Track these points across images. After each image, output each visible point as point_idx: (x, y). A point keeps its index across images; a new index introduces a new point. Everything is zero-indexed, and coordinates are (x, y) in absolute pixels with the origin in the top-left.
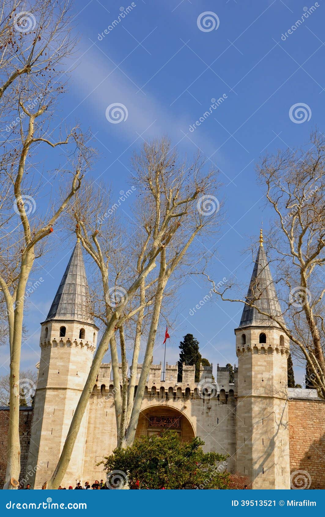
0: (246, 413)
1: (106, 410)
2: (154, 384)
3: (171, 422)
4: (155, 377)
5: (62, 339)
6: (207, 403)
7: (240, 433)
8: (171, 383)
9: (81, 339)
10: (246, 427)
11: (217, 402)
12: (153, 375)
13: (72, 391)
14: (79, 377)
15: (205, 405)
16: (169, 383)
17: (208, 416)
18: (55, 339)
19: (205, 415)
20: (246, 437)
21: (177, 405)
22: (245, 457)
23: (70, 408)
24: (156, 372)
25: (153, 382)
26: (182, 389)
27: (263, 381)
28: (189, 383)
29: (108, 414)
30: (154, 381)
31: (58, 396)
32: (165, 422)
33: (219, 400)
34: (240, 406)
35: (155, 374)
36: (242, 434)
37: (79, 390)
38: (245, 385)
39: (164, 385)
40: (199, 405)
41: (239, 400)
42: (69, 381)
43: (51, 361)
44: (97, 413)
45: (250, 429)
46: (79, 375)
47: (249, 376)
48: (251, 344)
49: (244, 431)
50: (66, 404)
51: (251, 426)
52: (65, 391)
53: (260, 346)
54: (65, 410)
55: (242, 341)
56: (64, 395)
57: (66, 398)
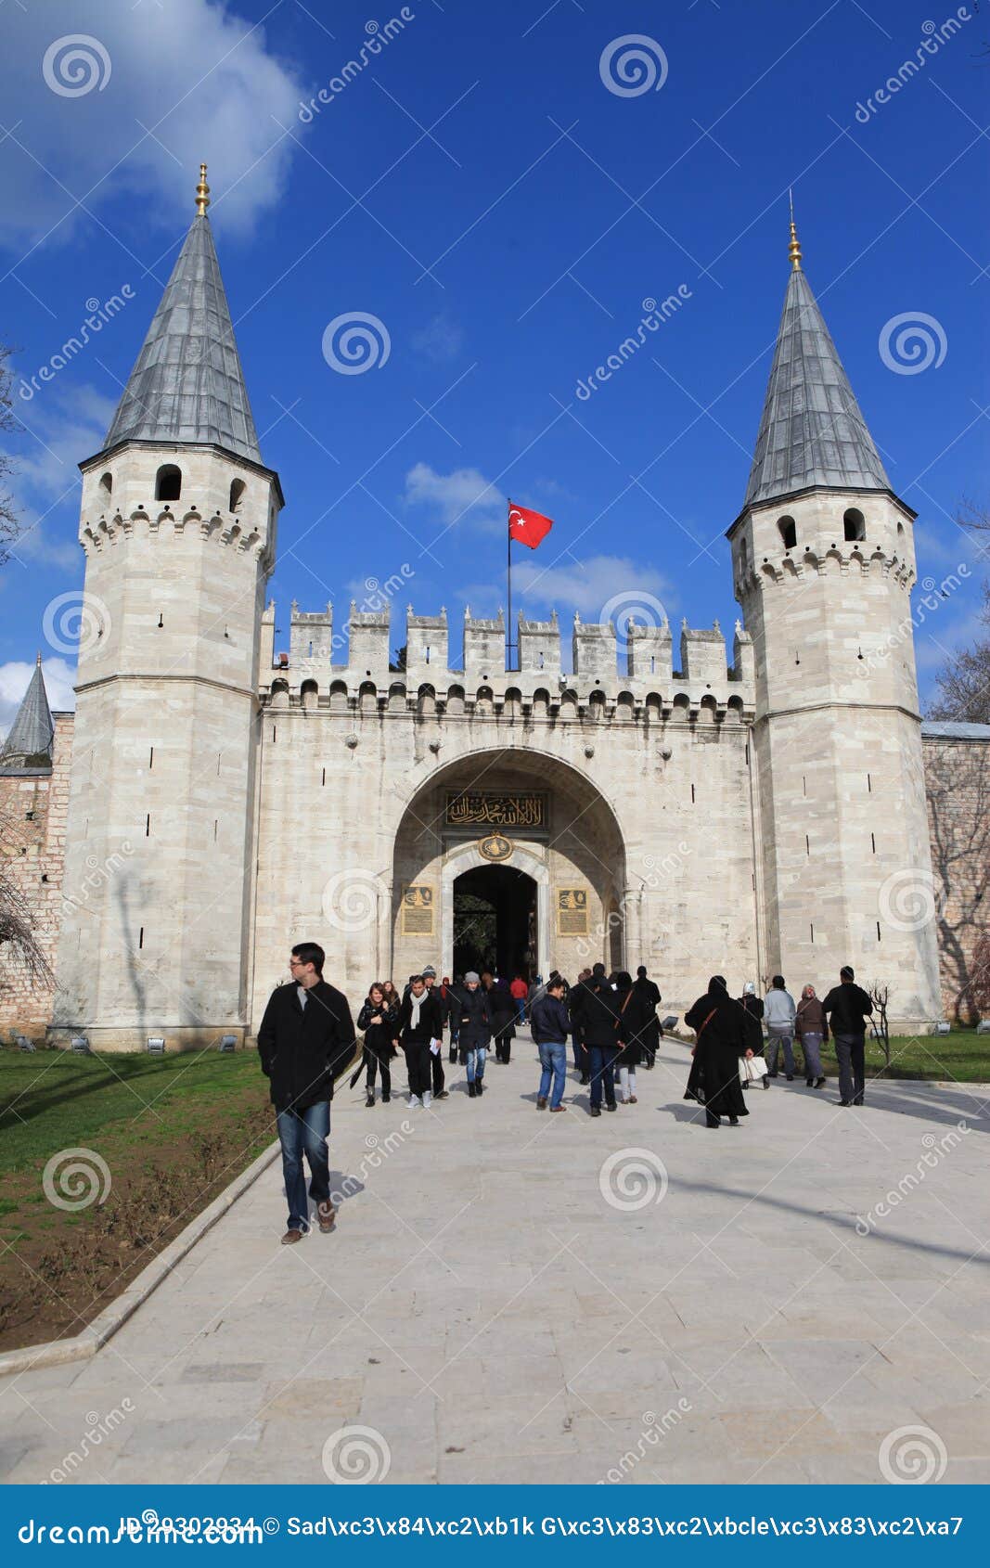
0: (807, 759)
1: (320, 766)
2: (485, 678)
3: (515, 810)
4: (485, 656)
5: (167, 508)
6: (657, 741)
7: (785, 822)
8: (541, 676)
9: (234, 516)
10: (812, 801)
11: (688, 737)
12: (482, 652)
13: (212, 689)
14: (234, 645)
15: (650, 745)
16: (535, 677)
17: (662, 779)
18: (141, 507)
19: (652, 776)
20: (812, 834)
21: (563, 745)
22: (812, 894)
23: (208, 746)
24: (488, 641)
25: (480, 673)
26: (580, 694)
27: (860, 657)
28: (598, 677)
29: (330, 778)
30: (484, 668)
31: (160, 704)
32: (497, 811)
33: (692, 729)
34: (783, 743)
35: (485, 647)
36: (796, 826)
37: (234, 689)
38: (798, 675)
39: (518, 681)
40: (632, 747)
41: (773, 723)
42: (200, 652)
43: (132, 584)
44: (291, 776)
45: (831, 806)
46: (234, 639)
47: (815, 646)
48: (819, 544)
49: (807, 817)
50: (193, 733)
51: (835, 797)
52: (189, 687)
53: (846, 548)
54: (192, 754)
55: (778, 540)
56: (185, 701)
57: (195, 712)
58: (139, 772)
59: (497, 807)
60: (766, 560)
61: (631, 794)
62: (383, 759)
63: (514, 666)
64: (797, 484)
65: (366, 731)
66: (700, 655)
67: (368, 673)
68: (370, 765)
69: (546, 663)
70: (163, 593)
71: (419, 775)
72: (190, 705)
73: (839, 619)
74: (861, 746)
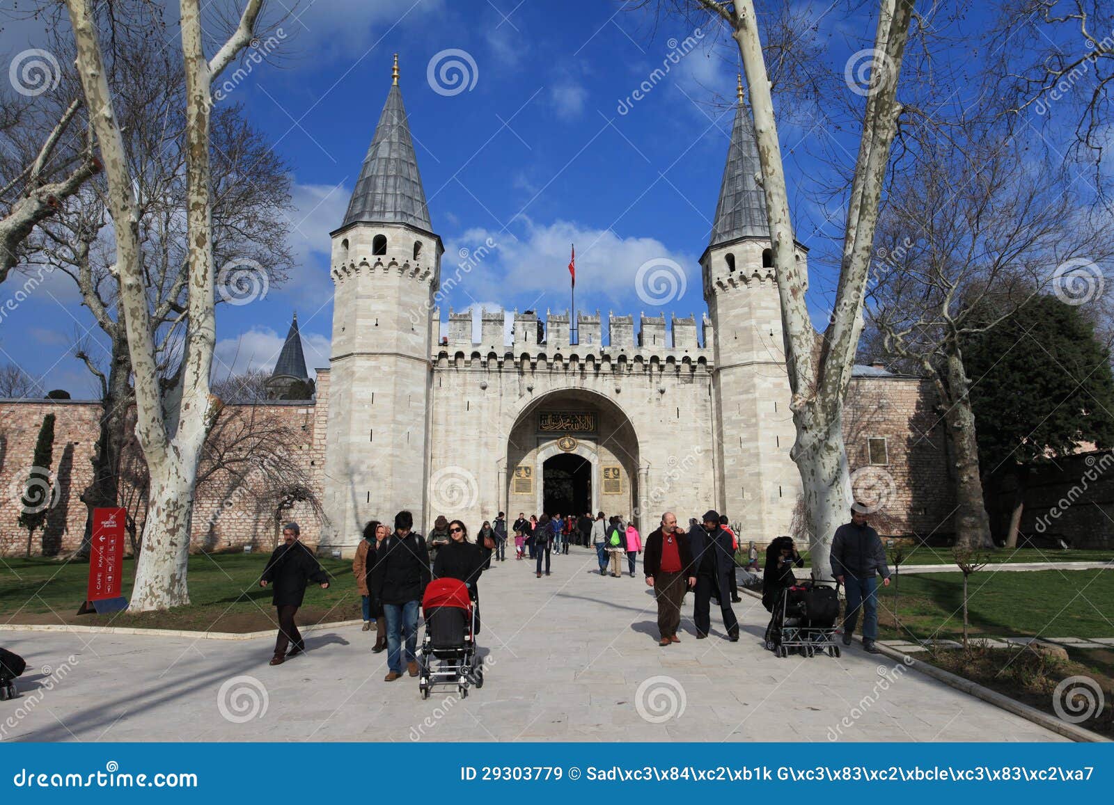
0: (741, 393)
1: (466, 399)
2: (558, 349)
3: (578, 422)
4: (558, 337)
5: (379, 259)
6: (657, 383)
7: (728, 429)
8: (590, 347)
9: (416, 262)
10: (742, 418)
11: (676, 381)
12: (556, 334)
13: (405, 360)
14: (417, 334)
15: (652, 385)
16: (587, 348)
17: (660, 405)
18: (365, 259)
19: (655, 403)
20: (743, 436)
21: (602, 386)
22: (743, 470)
23: (403, 391)
24: (559, 328)
25: (555, 346)
26: (612, 357)
27: (771, 335)
28: (623, 347)
29: (472, 406)
30: (557, 344)
31: (377, 368)
32: (568, 423)
33: (678, 375)
34: (727, 384)
35: (558, 331)
36: (734, 432)
37: (418, 359)
38: (736, 345)
39: (577, 351)
40: (642, 386)
41: (722, 373)
42: (398, 339)
43: (360, 302)
44: (450, 405)
45: (754, 420)
46: (417, 331)
47: (745, 329)
48: (747, 270)
49: (740, 427)
50: (396, 385)
51: (755, 416)
52: (393, 359)
53: (763, 272)
54: (395, 396)
55: (726, 267)
56: (390, 367)
57: (396, 372)
58: (366, 406)
59: (568, 420)
60: (718, 279)
61: (642, 414)
62: (501, 395)
63: (575, 342)
64: (736, 235)
65: (491, 380)
66: (682, 333)
67: (492, 347)
68: (494, 399)
69: (593, 340)
70: (377, 306)
71: (521, 404)
72: (393, 369)
73: (759, 313)
74: (771, 386)
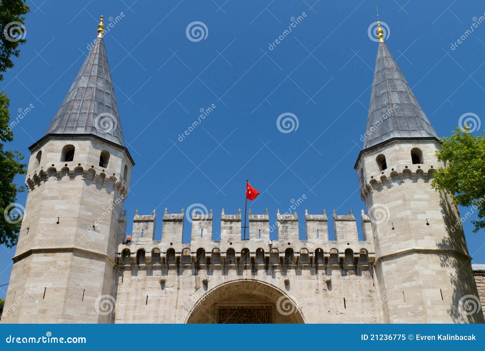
0: (405, 282)
1: (145, 294)
2: (231, 244)
3: (255, 316)
4: (231, 233)
5: (66, 165)
6: (323, 275)
7: (395, 318)
8: (260, 242)
9: (102, 168)
10: (409, 306)
11: (340, 272)
12: (229, 231)
14: (99, 232)
15: (319, 277)
16: (257, 242)
17: (327, 296)
18: (53, 165)
19: (321, 294)
21: (273, 278)
23: (77, 285)
24: (232, 225)
25: (228, 241)
26: (280, 250)
27: (428, 224)
28: (290, 241)
29: (150, 300)
30: (230, 239)
31: (53, 263)
32: (245, 317)
33: (342, 268)
34: (390, 273)
35: (231, 228)
37: (96, 254)
38: (394, 235)
39: (248, 245)
40: (309, 278)
41: (383, 263)
42: (77, 236)
43: (46, 203)
44: (129, 300)
45: (420, 308)
46: (98, 229)
47: (402, 219)
48: (398, 167)
49: (408, 315)
50: (69, 279)
51: (422, 303)
52: (70, 254)
53: (414, 168)
54: (67, 289)
55: (376, 167)
56: (66, 261)
57: (71, 267)
58: (37, 301)
59: (245, 314)
60: (372, 177)
61: (310, 304)
62: (179, 289)
63: (245, 237)
64: (385, 139)
65: (170, 275)
66: (343, 228)
67: (171, 244)
68: (172, 293)
69: (262, 235)
70: (60, 206)
71: (198, 296)
72: (69, 263)
73: (413, 204)
74: (434, 273)
